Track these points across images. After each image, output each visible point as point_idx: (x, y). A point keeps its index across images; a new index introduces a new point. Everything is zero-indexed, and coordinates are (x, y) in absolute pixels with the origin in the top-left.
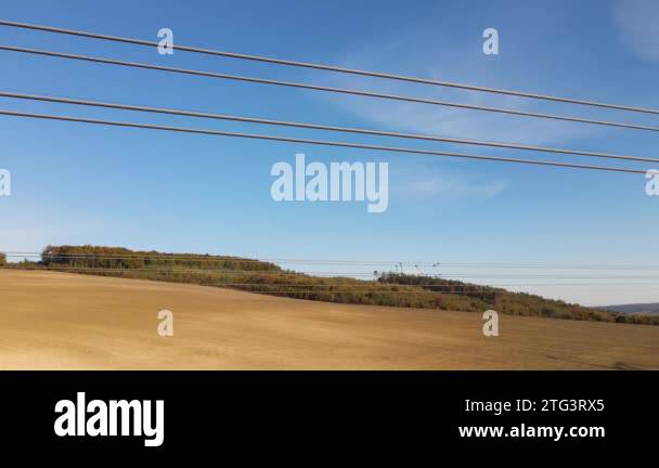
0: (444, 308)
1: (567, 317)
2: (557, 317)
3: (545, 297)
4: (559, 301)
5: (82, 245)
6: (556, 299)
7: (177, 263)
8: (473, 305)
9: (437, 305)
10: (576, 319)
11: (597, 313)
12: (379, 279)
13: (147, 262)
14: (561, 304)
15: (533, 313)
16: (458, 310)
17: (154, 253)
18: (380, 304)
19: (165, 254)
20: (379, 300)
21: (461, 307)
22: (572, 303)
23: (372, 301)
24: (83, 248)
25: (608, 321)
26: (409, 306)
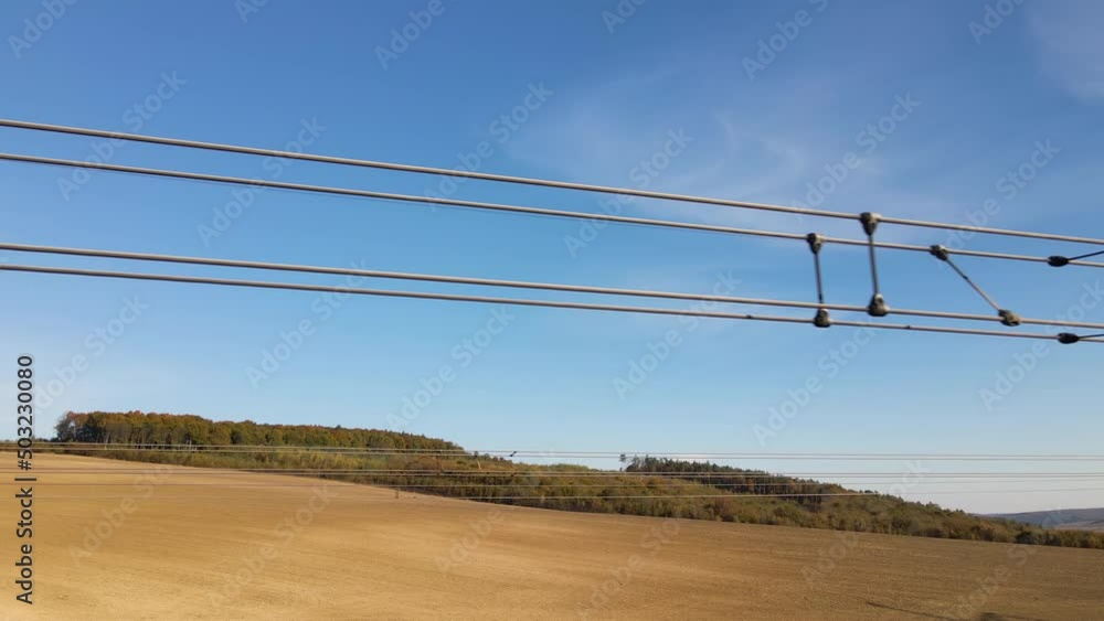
0: (728, 519)
1: (936, 534)
2: (918, 534)
3: (907, 498)
4: (930, 506)
5: (125, 411)
6: (925, 502)
7: (286, 440)
8: (779, 513)
9: (716, 513)
10: (952, 537)
11: (985, 527)
12: (629, 469)
13: (235, 438)
14: (933, 511)
15: (878, 527)
16: (752, 521)
17: (249, 424)
18: (622, 511)
19: (266, 426)
20: (619, 504)
21: (757, 517)
22: (953, 509)
23: (610, 506)
24: (126, 415)
25: (1004, 540)
26: (669, 514)
